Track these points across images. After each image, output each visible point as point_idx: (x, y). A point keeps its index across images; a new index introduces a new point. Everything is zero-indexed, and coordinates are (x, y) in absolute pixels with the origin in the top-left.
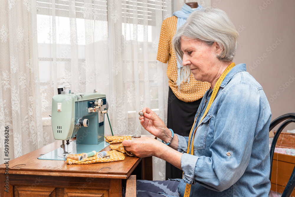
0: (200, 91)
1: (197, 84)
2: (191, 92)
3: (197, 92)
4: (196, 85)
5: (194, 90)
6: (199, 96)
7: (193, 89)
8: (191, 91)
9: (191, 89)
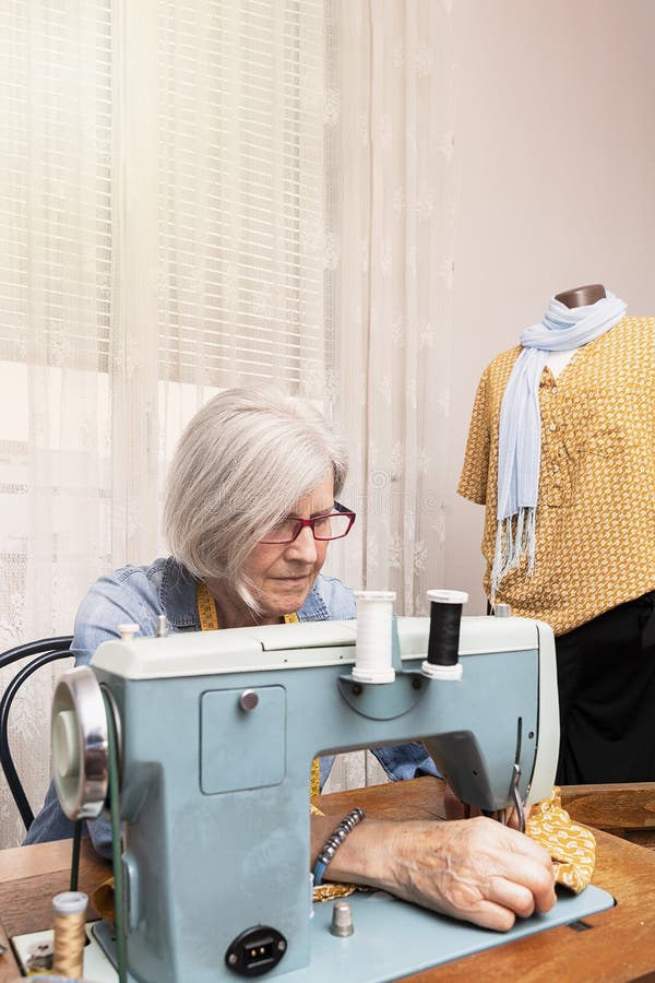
0: (569, 601)
1: (557, 575)
2: (538, 604)
3: (559, 605)
4: (554, 579)
5: (549, 597)
6: (566, 620)
7: (546, 595)
8: (539, 600)
9: (538, 593)
